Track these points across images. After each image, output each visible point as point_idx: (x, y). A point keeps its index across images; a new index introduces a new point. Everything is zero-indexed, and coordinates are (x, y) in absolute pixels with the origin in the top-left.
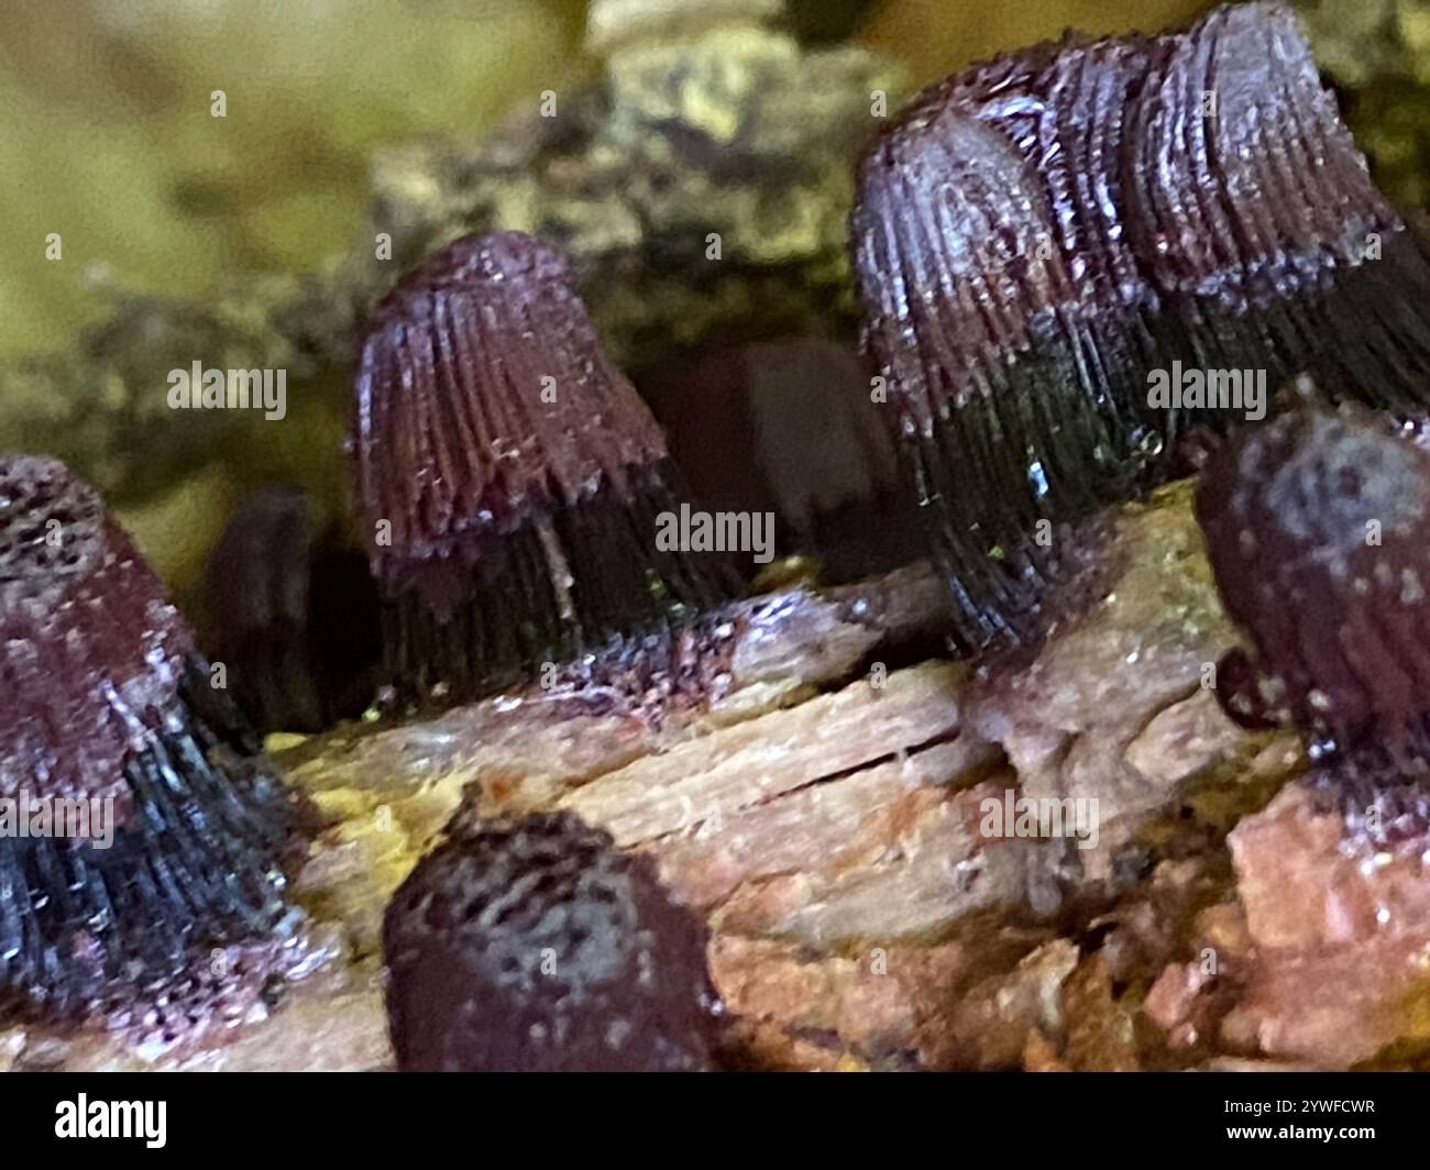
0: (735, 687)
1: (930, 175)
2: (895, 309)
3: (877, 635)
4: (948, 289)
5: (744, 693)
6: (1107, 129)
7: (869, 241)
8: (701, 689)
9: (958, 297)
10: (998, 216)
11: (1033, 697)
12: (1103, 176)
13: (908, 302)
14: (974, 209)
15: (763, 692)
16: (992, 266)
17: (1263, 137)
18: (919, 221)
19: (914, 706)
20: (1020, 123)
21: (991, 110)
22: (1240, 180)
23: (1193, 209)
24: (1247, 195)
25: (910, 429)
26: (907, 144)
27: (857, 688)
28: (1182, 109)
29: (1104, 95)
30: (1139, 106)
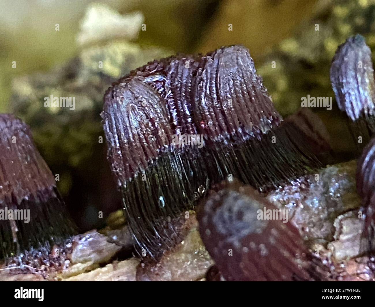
0: (72, 264)
1: (126, 101)
2: (116, 145)
3: (120, 248)
4: (132, 139)
5: (75, 266)
6: (186, 86)
7: (107, 122)
8: (60, 265)
9: (135, 142)
10: (149, 115)
11: (157, 274)
12: (185, 101)
13: (119, 143)
14: (141, 112)
15: (80, 266)
16: (147, 131)
17: (235, 90)
18: (122, 116)
19: (127, 273)
20: (159, 84)
21: (149, 80)
22: (227, 105)
23: (213, 114)
24: (229, 109)
25: (120, 184)
26: (118, 90)
27: (110, 266)
28: (209, 81)
29: (186, 75)
30: (196, 79)
